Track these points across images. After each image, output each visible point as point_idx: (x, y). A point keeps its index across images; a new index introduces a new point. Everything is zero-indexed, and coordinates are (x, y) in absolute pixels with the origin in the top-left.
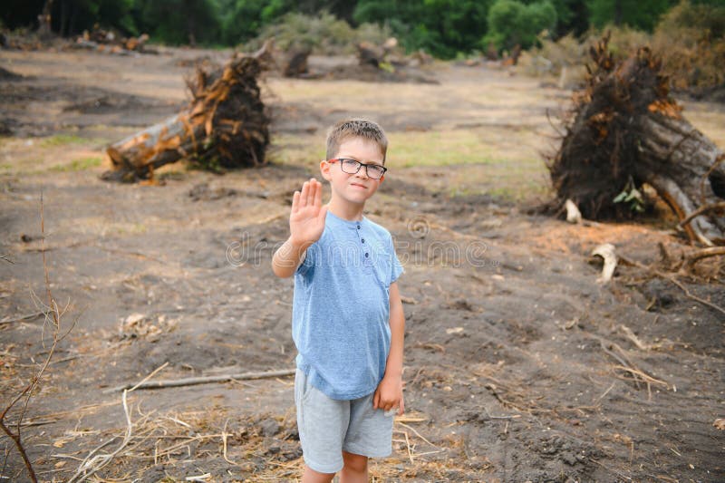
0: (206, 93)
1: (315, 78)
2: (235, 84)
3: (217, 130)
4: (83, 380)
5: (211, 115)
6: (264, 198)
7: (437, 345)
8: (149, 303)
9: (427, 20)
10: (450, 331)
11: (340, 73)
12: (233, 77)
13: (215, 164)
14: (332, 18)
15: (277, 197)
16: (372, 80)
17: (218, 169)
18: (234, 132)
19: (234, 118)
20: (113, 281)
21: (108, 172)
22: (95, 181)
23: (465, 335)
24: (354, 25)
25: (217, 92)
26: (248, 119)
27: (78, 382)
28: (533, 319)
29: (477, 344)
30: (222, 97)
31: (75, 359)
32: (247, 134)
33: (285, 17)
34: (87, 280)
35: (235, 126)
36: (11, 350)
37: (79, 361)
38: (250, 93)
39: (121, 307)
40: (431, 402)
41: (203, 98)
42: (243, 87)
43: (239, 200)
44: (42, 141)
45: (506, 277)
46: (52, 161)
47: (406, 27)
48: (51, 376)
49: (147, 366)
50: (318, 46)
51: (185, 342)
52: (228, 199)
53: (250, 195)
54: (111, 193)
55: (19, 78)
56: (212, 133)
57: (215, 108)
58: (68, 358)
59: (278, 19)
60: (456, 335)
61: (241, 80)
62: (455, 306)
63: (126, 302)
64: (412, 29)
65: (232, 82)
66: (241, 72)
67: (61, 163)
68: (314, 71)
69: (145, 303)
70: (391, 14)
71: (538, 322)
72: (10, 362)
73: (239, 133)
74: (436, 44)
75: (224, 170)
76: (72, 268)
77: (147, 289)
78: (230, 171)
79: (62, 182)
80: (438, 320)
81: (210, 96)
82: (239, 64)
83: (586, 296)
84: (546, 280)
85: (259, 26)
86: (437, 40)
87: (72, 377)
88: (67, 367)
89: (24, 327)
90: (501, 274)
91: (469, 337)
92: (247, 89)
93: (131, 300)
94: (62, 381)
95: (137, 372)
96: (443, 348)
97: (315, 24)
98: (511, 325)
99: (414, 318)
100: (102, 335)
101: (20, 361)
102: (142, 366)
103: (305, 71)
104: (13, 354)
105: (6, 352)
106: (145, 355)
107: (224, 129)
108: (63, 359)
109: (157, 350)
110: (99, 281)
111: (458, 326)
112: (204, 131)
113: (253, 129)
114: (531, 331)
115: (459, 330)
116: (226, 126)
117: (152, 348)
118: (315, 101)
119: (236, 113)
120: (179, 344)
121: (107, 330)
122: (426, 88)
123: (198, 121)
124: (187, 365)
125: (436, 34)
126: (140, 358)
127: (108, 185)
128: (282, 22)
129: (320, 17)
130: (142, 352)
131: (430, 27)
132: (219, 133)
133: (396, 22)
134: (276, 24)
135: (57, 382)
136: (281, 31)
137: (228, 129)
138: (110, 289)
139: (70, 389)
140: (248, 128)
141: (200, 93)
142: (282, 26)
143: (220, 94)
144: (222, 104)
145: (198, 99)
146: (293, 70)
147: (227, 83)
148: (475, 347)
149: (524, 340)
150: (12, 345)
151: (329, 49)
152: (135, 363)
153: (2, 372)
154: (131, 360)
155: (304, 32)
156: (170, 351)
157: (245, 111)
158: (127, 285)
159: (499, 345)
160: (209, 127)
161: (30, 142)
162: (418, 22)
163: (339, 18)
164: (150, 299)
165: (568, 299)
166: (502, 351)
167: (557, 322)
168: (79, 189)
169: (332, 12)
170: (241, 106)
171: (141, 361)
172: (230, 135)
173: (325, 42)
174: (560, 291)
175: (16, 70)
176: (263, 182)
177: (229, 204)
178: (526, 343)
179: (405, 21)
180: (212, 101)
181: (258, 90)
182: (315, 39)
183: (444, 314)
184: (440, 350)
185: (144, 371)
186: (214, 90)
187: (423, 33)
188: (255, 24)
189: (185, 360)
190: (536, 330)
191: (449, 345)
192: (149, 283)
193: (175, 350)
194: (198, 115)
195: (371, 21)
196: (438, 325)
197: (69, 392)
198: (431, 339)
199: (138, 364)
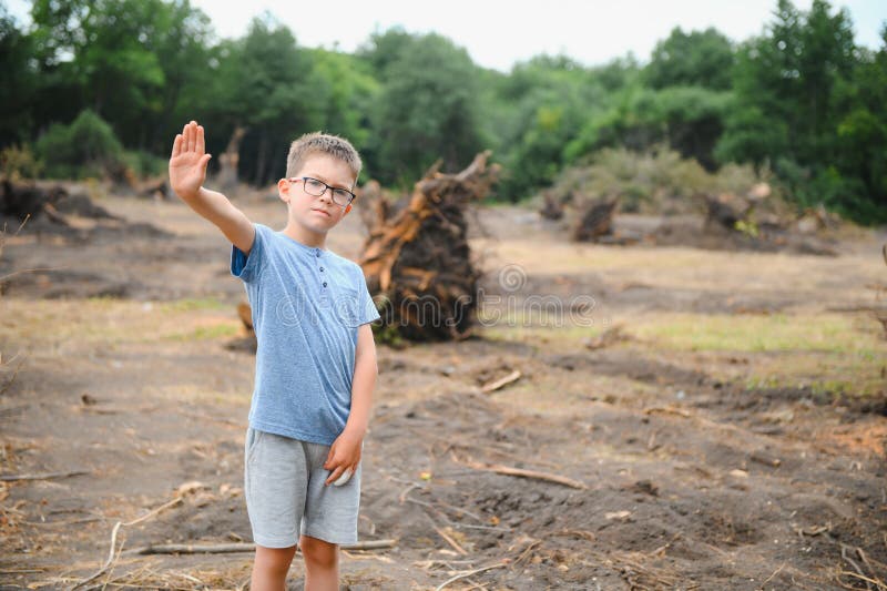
0: (384, 230)
1: (624, 243)
2: (428, 218)
3: (399, 284)
4: (98, 543)
5: (390, 261)
6: (446, 375)
7: (588, 533)
8: (219, 473)
9: (841, 160)
10: (610, 516)
11: (665, 237)
12: (425, 207)
13: (393, 335)
14: (675, 156)
15: (466, 374)
16: (718, 248)
17: (398, 341)
18: (423, 286)
19: (425, 267)
20: (178, 448)
21: (238, 340)
22: (216, 350)
23: (629, 521)
24: (711, 167)
25: (400, 229)
26: (444, 268)
27: (91, 544)
28: (756, 517)
29: (642, 532)
30: (409, 236)
31: (97, 521)
32: (442, 290)
33: (596, 156)
34: (146, 444)
35: (423, 279)
36: (20, 507)
37: (100, 524)
38: (448, 231)
39: (179, 476)
40: (531, 579)
41: (380, 236)
42: (440, 221)
43: (408, 377)
44: (167, 307)
45: (751, 475)
46: (168, 328)
47: (805, 172)
48: (59, 537)
49: (182, 533)
50: (649, 200)
51: (241, 509)
52: (392, 375)
53: (424, 371)
54: (233, 364)
55: (170, 236)
56: (389, 288)
57: (397, 250)
58: (88, 519)
59: (585, 160)
60: (617, 521)
61: (437, 211)
62: (633, 488)
63: (187, 470)
64: (814, 175)
65: (424, 214)
66: (437, 199)
67: (181, 331)
68: (621, 233)
69: (213, 472)
70: (776, 151)
71: (763, 522)
72: (15, 519)
73: (431, 290)
74: (857, 200)
75: (407, 343)
76: (132, 432)
77: (221, 457)
78: (413, 345)
79: (168, 351)
80: (600, 504)
81: (391, 233)
82: (435, 189)
83: (863, 500)
84: (811, 478)
85: (559, 170)
86: (859, 193)
87: (85, 539)
88: (84, 528)
89: (45, 485)
90: (746, 470)
91: (635, 521)
92: (445, 224)
93: (195, 469)
94: (71, 542)
95: (168, 538)
96: (593, 535)
97: (646, 165)
98: (712, 519)
99: (569, 501)
100: (140, 501)
101: (28, 518)
102: (176, 532)
103: (608, 232)
104: (22, 512)
105: (14, 509)
106: (184, 520)
107: (408, 283)
108: (80, 520)
109: (202, 515)
110: (161, 446)
111: (624, 508)
112: (379, 283)
113: (453, 283)
114: (746, 531)
115: (623, 514)
116: (412, 278)
117: (195, 513)
118: (608, 273)
119: (428, 259)
120: (232, 511)
121: (150, 497)
122: (811, 261)
123: (373, 269)
124: (235, 535)
125: (857, 182)
126: (177, 523)
127: (232, 355)
128: (591, 163)
129: (655, 155)
130: (181, 516)
131: (845, 172)
132: (401, 288)
133: (785, 163)
134: (584, 167)
135: (64, 543)
136: (591, 178)
137: (415, 283)
138: (171, 456)
139: (78, 550)
140: (444, 282)
141: (377, 230)
142: (592, 170)
143: (406, 231)
144: (407, 245)
145: (373, 238)
146: (589, 231)
147: (416, 215)
148: (639, 534)
149: (728, 539)
150: (22, 502)
151: (667, 205)
152: (170, 528)
153: (2, 529)
154: (165, 524)
155: (627, 178)
156: (219, 518)
157: (440, 257)
158: (196, 452)
159: (677, 536)
160: (385, 279)
161: (148, 307)
162: (826, 164)
163: (685, 156)
164: (222, 469)
165: (832, 501)
166: (679, 544)
167: (794, 525)
168: (191, 358)
169: (674, 147)
170: (434, 248)
171: (177, 527)
172: (416, 291)
173: (661, 194)
174: (825, 491)
175: (170, 227)
176: (455, 359)
177: (391, 381)
178: (731, 544)
179: (802, 162)
180: (393, 242)
181: (464, 227)
182: (645, 189)
183: (611, 495)
184: (589, 538)
185: (177, 537)
186: (398, 224)
187: (834, 180)
188: (552, 167)
189: (234, 530)
190: (754, 530)
191: (603, 532)
192: (225, 450)
193: (225, 517)
194: (371, 261)
195: (740, 162)
196: (598, 508)
197: (77, 554)
198: (581, 526)
199: (172, 529)
